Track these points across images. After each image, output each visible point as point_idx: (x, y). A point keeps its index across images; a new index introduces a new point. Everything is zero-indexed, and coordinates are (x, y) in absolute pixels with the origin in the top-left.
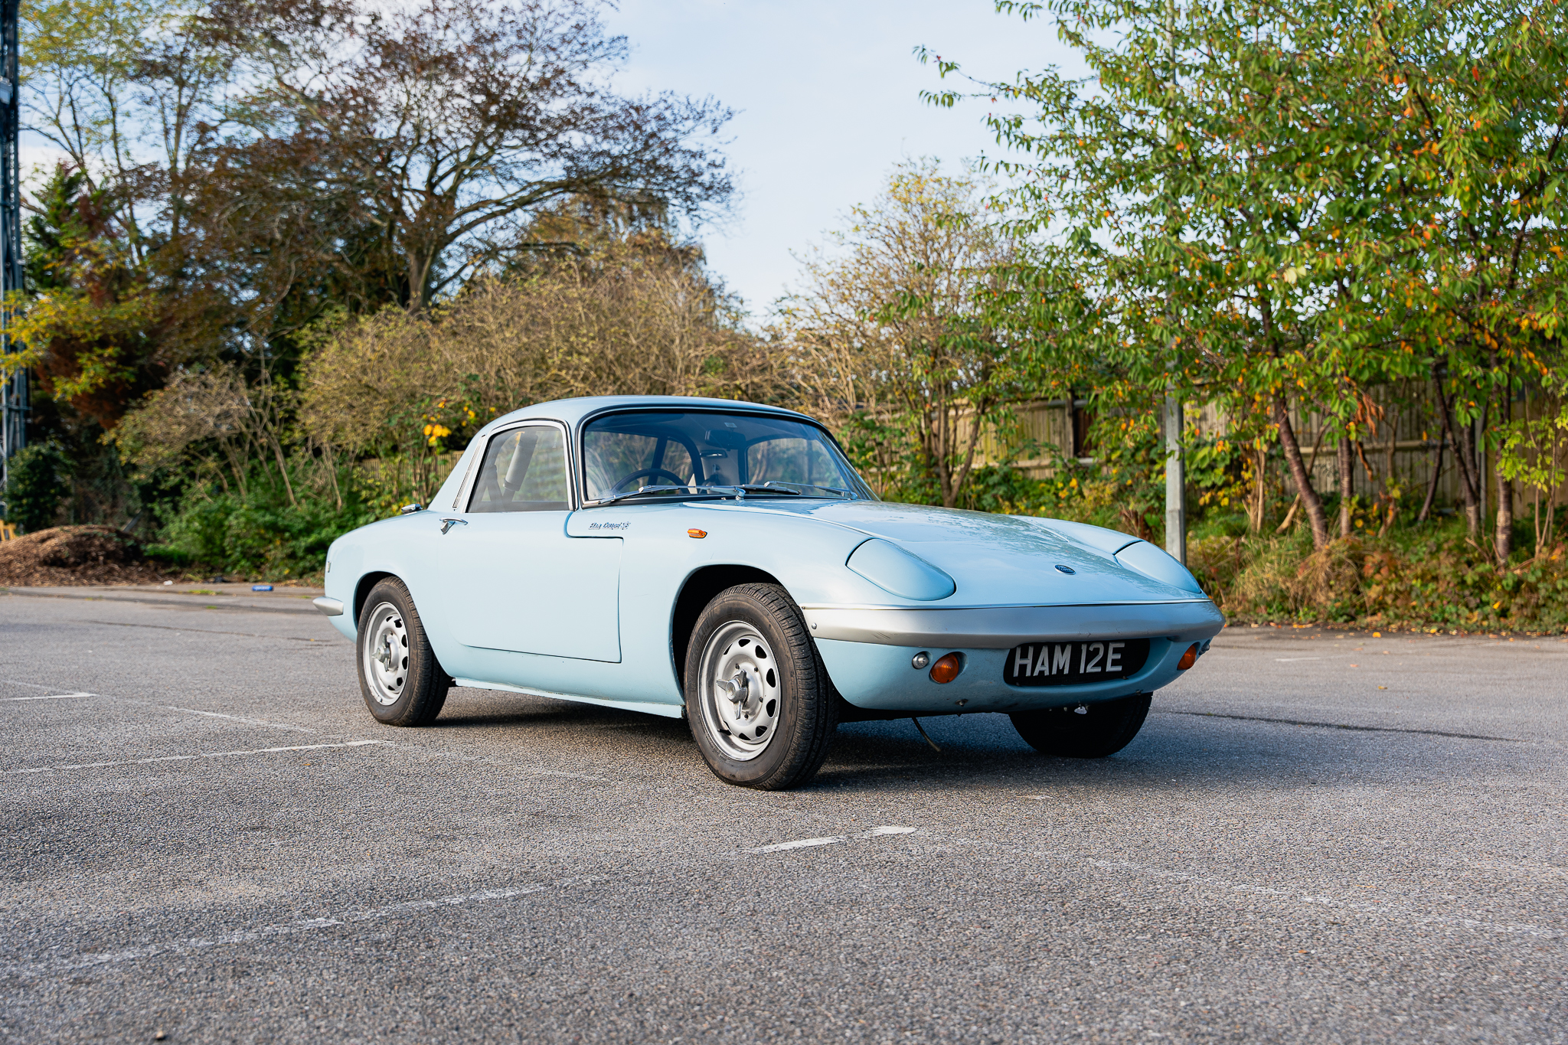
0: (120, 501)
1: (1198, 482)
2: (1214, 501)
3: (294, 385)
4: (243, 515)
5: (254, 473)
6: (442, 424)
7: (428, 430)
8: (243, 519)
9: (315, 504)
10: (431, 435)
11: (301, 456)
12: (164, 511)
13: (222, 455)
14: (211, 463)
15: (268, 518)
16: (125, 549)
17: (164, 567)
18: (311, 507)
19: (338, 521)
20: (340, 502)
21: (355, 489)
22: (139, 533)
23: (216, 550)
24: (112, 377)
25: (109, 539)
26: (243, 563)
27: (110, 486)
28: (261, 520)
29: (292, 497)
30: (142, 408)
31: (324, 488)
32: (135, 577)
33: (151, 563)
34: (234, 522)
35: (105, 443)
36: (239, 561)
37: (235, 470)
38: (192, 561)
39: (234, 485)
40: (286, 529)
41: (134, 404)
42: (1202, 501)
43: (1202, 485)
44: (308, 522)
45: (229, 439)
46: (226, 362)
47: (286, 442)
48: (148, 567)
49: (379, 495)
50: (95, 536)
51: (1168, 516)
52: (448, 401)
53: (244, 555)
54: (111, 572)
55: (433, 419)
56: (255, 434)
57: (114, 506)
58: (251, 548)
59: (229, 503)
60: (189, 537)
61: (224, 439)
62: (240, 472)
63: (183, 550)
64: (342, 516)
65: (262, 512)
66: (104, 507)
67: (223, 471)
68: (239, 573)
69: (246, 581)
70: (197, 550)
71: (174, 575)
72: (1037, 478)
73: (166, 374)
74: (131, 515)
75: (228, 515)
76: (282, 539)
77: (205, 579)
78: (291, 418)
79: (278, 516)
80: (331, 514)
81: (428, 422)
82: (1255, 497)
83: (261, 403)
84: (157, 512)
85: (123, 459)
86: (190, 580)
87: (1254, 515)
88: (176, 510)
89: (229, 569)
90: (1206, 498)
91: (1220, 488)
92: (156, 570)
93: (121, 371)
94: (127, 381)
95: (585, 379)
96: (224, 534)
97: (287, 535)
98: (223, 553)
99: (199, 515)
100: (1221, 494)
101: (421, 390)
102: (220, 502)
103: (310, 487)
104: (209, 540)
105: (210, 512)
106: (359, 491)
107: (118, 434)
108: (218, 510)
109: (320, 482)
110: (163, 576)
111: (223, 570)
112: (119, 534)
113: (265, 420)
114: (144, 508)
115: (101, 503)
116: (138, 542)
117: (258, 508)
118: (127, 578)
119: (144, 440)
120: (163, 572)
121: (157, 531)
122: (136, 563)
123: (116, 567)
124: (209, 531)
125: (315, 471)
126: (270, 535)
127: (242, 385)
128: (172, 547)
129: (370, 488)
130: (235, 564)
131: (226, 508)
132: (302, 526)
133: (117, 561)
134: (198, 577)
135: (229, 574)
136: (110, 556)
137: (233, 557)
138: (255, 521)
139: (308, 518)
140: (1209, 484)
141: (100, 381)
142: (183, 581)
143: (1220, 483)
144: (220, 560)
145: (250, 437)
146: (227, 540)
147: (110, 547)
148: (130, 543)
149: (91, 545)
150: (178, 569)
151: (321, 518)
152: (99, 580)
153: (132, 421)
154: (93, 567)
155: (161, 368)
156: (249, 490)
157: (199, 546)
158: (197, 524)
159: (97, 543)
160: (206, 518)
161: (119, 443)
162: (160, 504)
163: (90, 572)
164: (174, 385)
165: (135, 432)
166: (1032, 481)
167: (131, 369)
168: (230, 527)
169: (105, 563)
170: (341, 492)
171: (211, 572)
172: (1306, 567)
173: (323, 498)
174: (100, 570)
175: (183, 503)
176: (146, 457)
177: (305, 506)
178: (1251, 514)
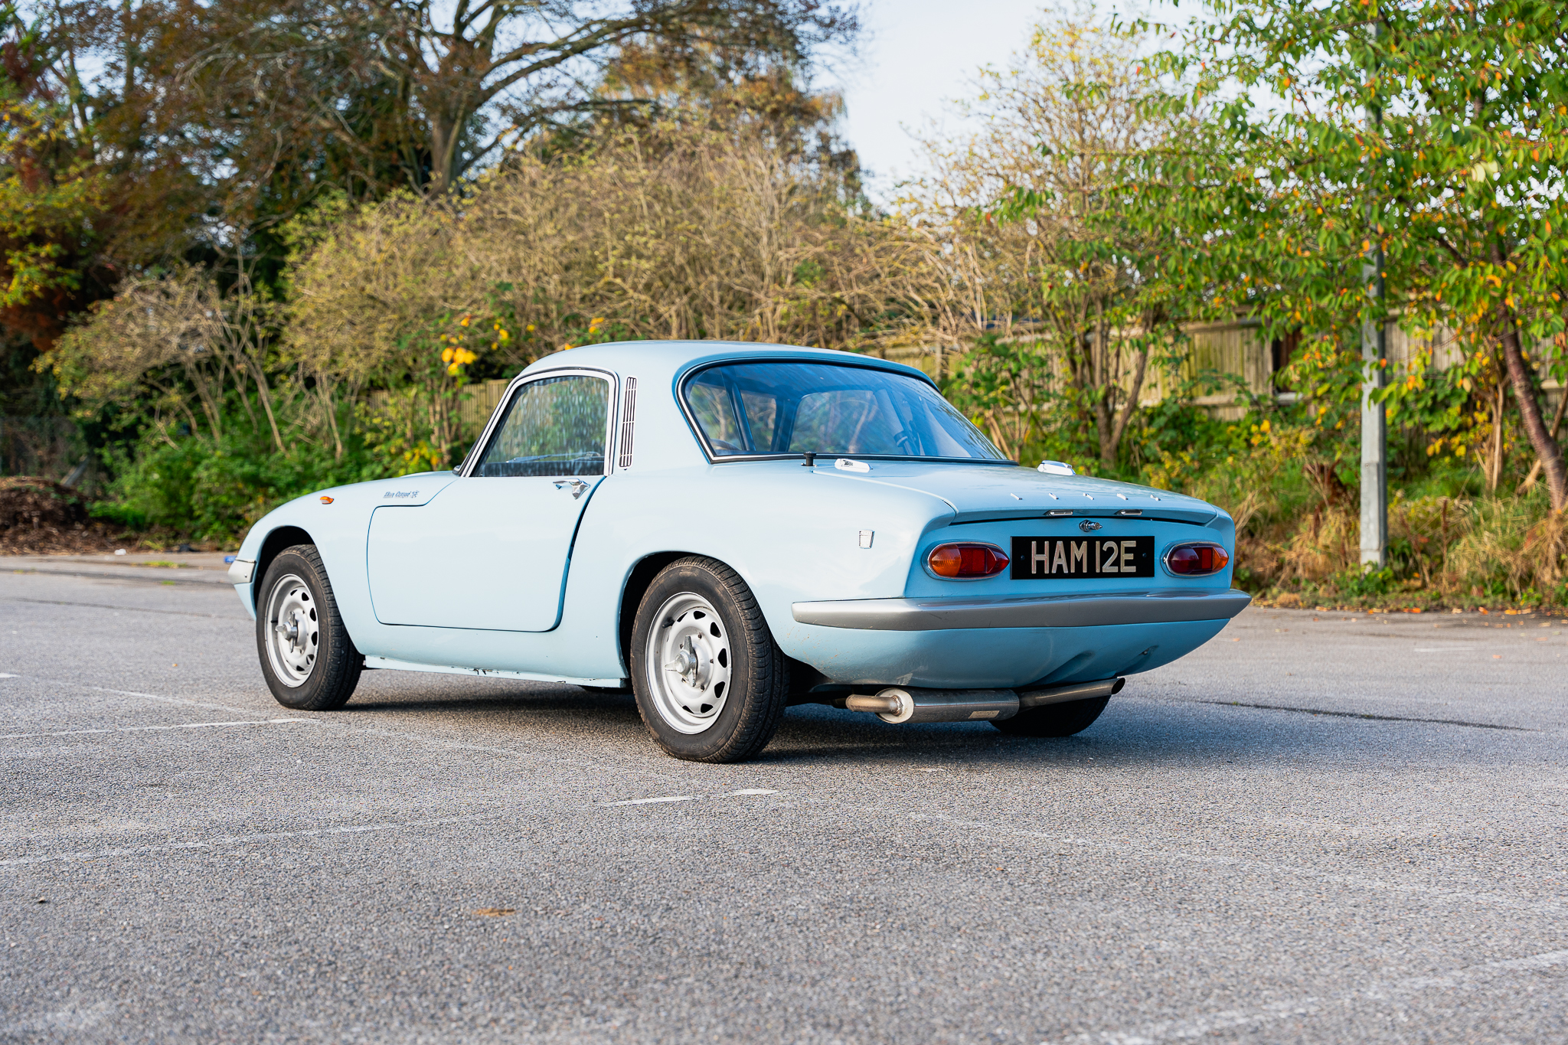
0: (60, 444)
1: (1427, 425)
2: (1447, 450)
3: (279, 295)
4: (216, 464)
5: (231, 408)
6: (467, 348)
7: (447, 355)
8: (214, 470)
9: (308, 450)
10: (452, 361)
11: (289, 387)
12: (116, 459)
13: (190, 386)
14: (174, 397)
15: (248, 468)
16: (65, 508)
17: (115, 532)
18: (303, 454)
19: (337, 472)
20: (339, 447)
21: (357, 430)
22: (85, 488)
23: (181, 510)
24: (51, 283)
25: (45, 496)
26: (216, 526)
27: (47, 425)
28: (238, 471)
29: (278, 441)
30: (86, 324)
31: (319, 429)
32: (79, 544)
33: (99, 526)
34: (204, 474)
35: (39, 370)
36: (211, 524)
37: (205, 405)
38: (152, 524)
39: (204, 424)
40: (270, 483)
41: (75, 319)
42: (1430, 451)
43: (1432, 429)
44: (298, 474)
45: (198, 365)
46: (193, 265)
47: (270, 369)
48: (95, 531)
49: (388, 438)
50: (28, 491)
51: (1363, 471)
52: (473, 317)
53: (218, 516)
54: (48, 537)
55: (454, 341)
56: (231, 358)
57: (53, 451)
58: (226, 507)
59: (198, 448)
60: (148, 491)
61: (191, 366)
62: (213, 408)
63: (139, 511)
64: (342, 466)
65: (239, 461)
66: (40, 452)
67: (190, 407)
68: (211, 539)
69: (219, 549)
70: (158, 509)
71: (128, 542)
72: (1228, 418)
73: (116, 281)
74: (74, 463)
75: (197, 463)
76: (266, 495)
77: (168, 548)
78: (275, 338)
79: (259, 465)
80: (328, 464)
81: (448, 344)
82: (1492, 446)
83: (238, 318)
84: (107, 459)
85: (63, 391)
86: (149, 548)
87: (1490, 468)
88: (131, 456)
89: (198, 534)
90: (1436, 446)
91: (1455, 433)
92: (105, 535)
93: (62, 275)
94: (69, 288)
95: (648, 287)
96: (192, 488)
97: (271, 490)
98: (190, 514)
99: (159, 464)
100: (1456, 440)
101: (441, 302)
102: (186, 448)
103: (301, 428)
104: (172, 497)
105: (174, 460)
106: (362, 434)
107: (56, 359)
108: (184, 458)
109: (314, 421)
110: (114, 543)
111: (191, 536)
112: (58, 488)
113: (244, 339)
114: (91, 455)
115: (36, 447)
116: (82, 498)
117: (235, 455)
118: (69, 546)
119: (87, 366)
120: (113, 538)
121: (107, 484)
122: (79, 526)
123: (54, 531)
124: (174, 484)
125: (308, 407)
126: (249, 490)
127: (213, 293)
128: (125, 506)
129: (376, 429)
130: (205, 528)
131: (194, 454)
132: (290, 479)
133: (56, 522)
134: (159, 545)
135: (198, 541)
136: (45, 516)
137: (203, 520)
138: (231, 472)
139: (299, 468)
140: (1440, 427)
141: (36, 288)
142: (140, 549)
143: (1454, 427)
144: (187, 523)
145: (225, 362)
146: (195, 497)
147: (47, 505)
148: (72, 500)
149: (22, 503)
150: (133, 534)
151: (316, 468)
152: (32, 548)
153: (74, 342)
154: (25, 532)
155: (111, 272)
156: (223, 432)
157: (160, 505)
158: (156, 476)
159: (30, 499)
160: (169, 468)
161: (57, 370)
162: (111, 449)
163: (21, 538)
164: (127, 294)
165: (79, 355)
166: (1219, 423)
167: (72, 272)
168: (199, 480)
169: (40, 526)
170: (341, 434)
171: (175, 537)
172: (1534, 537)
173: (318, 443)
174: (34, 535)
175: (139, 449)
176: (92, 388)
177: (295, 453)
178: (1485, 468)
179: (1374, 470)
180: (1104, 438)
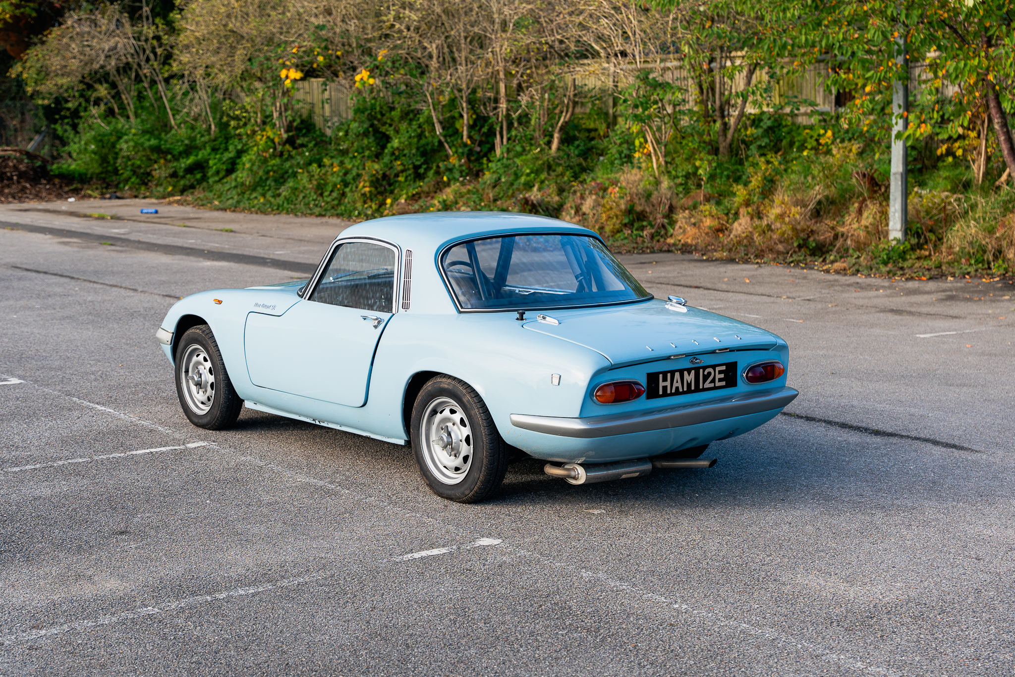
0: (28, 117)
1: (937, 134)
2: (950, 152)
3: (172, 30)
4: (132, 140)
5: (140, 97)
6: (297, 66)
7: (283, 73)
8: (131, 144)
9: (193, 128)
10: (287, 77)
11: (179, 87)
12: (66, 131)
13: (114, 85)
14: (102, 90)
15: (153, 142)
16: (34, 169)
17: (67, 185)
18: (189, 131)
19: (212, 144)
20: (213, 127)
21: (225, 119)
22: (45, 152)
23: (110, 168)
24: (17, 12)
25: (20, 161)
26: (133, 179)
27: (18, 105)
28: (147, 144)
29: (173, 122)
30: (43, 43)
31: (200, 115)
32: (44, 194)
33: (57, 181)
34: (125, 146)
35: (13, 76)
36: (130, 178)
37: (123, 97)
38: (91, 178)
39: (122, 107)
40: (168, 152)
41: (35, 40)
42: (939, 152)
43: (940, 137)
44: (186, 145)
45: (118, 70)
46: (112, 4)
47: (166, 75)
48: (54, 184)
49: (245, 124)
50: (9, 158)
51: (892, 178)
52: (300, 47)
53: (134, 173)
54: (23, 189)
55: (288, 63)
56: (139, 65)
57: (23, 121)
58: (139, 167)
59: (120, 126)
60: (86, 157)
61: (113, 72)
62: (128, 99)
63: (82, 170)
64: (215, 140)
65: (147, 137)
66: (14, 122)
67: (113, 97)
68: (130, 189)
69: (136, 197)
70: (95, 168)
71: (76, 192)
72: (805, 123)
73: (62, 15)
74: (38, 132)
75: (120, 138)
76: (166, 160)
77: (103, 197)
78: (168, 58)
79: (161, 140)
80: (206, 138)
81: (284, 66)
82: (979, 154)
83: (143, 38)
84: (60, 132)
85: (29, 90)
86: (90, 196)
87: (978, 169)
88: (75, 127)
89: (121, 185)
90: (943, 149)
91: (956, 140)
92: (61, 187)
93: (25, 7)
94: (30, 16)
95: (417, 29)
96: (117, 153)
97: (169, 157)
98: (116, 172)
99: (94, 138)
100: (957, 145)
101: (278, 35)
102: (112, 127)
103: (188, 114)
104: (104, 160)
105: (104, 135)
106: (228, 121)
107: (24, 68)
108: (111, 134)
109: (196, 110)
110: (67, 193)
111: (117, 186)
112: (28, 154)
113: (148, 52)
114: (48, 126)
115: (12, 119)
116: (44, 161)
117: (145, 132)
118: (38, 197)
119: (44, 73)
120: (66, 189)
121: (60, 148)
122: (44, 182)
123: (28, 185)
124: (105, 151)
125: (192, 100)
126: (155, 156)
127: (125, 20)
128: (73, 167)
129: (237, 118)
130: (127, 180)
131: (117, 132)
132: (181, 149)
133: (28, 180)
134: (96, 194)
135: (122, 190)
136: (22, 175)
137: (125, 176)
138: (142, 144)
139: (187, 142)
140: (946, 136)
141: (8, 16)
142: (85, 197)
143: (955, 136)
144: (114, 178)
145: (135, 66)
146: (119, 161)
147: (22, 167)
148: (39, 163)
149: (6, 166)
150: (79, 186)
151: (198, 142)
152: (14, 198)
153: (35, 56)
154: (8, 186)
155: (58, 9)
156: (137, 115)
157: (96, 165)
158: (93, 147)
159: (11, 164)
160: (101, 141)
161: (25, 76)
162: (62, 124)
163: (6, 191)
164: (69, 23)
165: (38, 65)
166: (799, 127)
167: (32, 5)
168: (121, 150)
169: (19, 182)
170: (214, 119)
171: (107, 188)
172: (1004, 226)
173: (199, 124)
174: (14, 188)
175: (81, 126)
176: (48, 86)
177: (184, 130)
178: (974, 167)
179: (899, 177)
180: (721, 139)
